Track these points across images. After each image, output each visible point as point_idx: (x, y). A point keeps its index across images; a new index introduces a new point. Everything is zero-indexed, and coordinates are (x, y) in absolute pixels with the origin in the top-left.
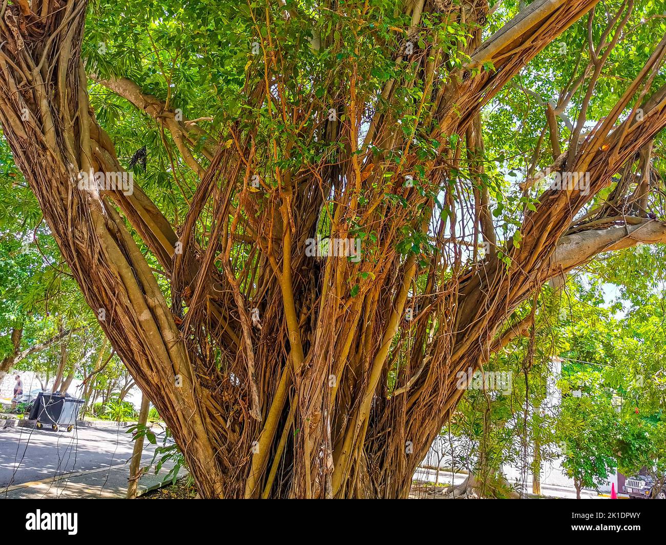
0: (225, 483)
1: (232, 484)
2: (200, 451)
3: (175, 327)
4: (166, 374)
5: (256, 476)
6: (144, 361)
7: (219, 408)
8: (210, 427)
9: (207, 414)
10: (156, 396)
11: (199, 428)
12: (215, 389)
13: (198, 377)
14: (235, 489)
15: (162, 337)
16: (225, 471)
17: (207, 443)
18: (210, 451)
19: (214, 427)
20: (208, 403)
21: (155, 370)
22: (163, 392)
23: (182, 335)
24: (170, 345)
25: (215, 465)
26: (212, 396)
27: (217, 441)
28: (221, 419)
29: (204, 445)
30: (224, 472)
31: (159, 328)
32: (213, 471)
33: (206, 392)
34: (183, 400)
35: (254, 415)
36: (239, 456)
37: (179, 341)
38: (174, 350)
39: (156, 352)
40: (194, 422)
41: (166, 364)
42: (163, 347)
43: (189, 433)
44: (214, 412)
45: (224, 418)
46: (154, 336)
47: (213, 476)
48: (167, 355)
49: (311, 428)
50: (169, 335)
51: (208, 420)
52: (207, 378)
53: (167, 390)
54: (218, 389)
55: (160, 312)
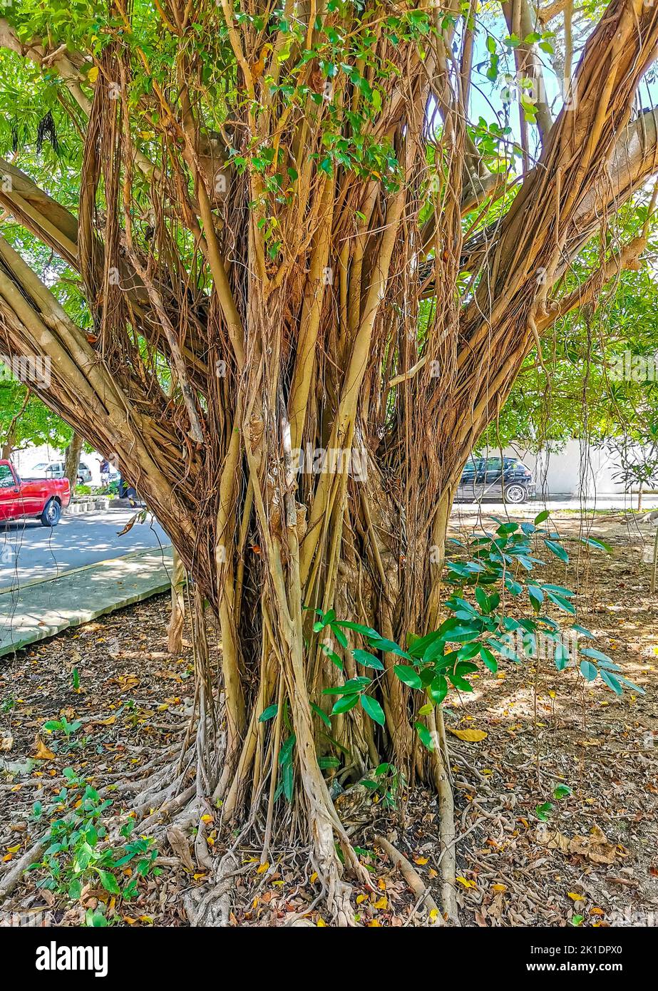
0: (193, 520)
1: (201, 520)
2: (154, 488)
3: (88, 347)
4: (89, 405)
5: (226, 508)
6: (62, 395)
7: (169, 436)
8: (162, 461)
9: (154, 446)
10: (89, 432)
11: (146, 462)
12: (160, 415)
13: (133, 403)
14: (205, 526)
15: (75, 363)
16: (191, 507)
17: (160, 478)
18: (167, 486)
19: (168, 460)
20: (153, 432)
21: (76, 403)
22: (93, 427)
23: (99, 356)
24: (86, 370)
25: (176, 502)
26: (157, 423)
27: (175, 475)
28: (173, 449)
29: (157, 481)
30: (190, 509)
31: (68, 352)
32: (175, 508)
33: (148, 420)
34: (119, 432)
35: (193, 438)
36: (204, 488)
37: (96, 364)
38: (93, 376)
39: (71, 380)
40: (138, 456)
41: (87, 393)
42: (78, 374)
43: (136, 469)
44: (163, 441)
45: (177, 447)
46: (64, 363)
47: (177, 514)
48: (86, 382)
49: (252, 440)
50: (82, 359)
51: (158, 452)
52: (148, 403)
53: (96, 423)
54: (164, 414)
55: (63, 331)
